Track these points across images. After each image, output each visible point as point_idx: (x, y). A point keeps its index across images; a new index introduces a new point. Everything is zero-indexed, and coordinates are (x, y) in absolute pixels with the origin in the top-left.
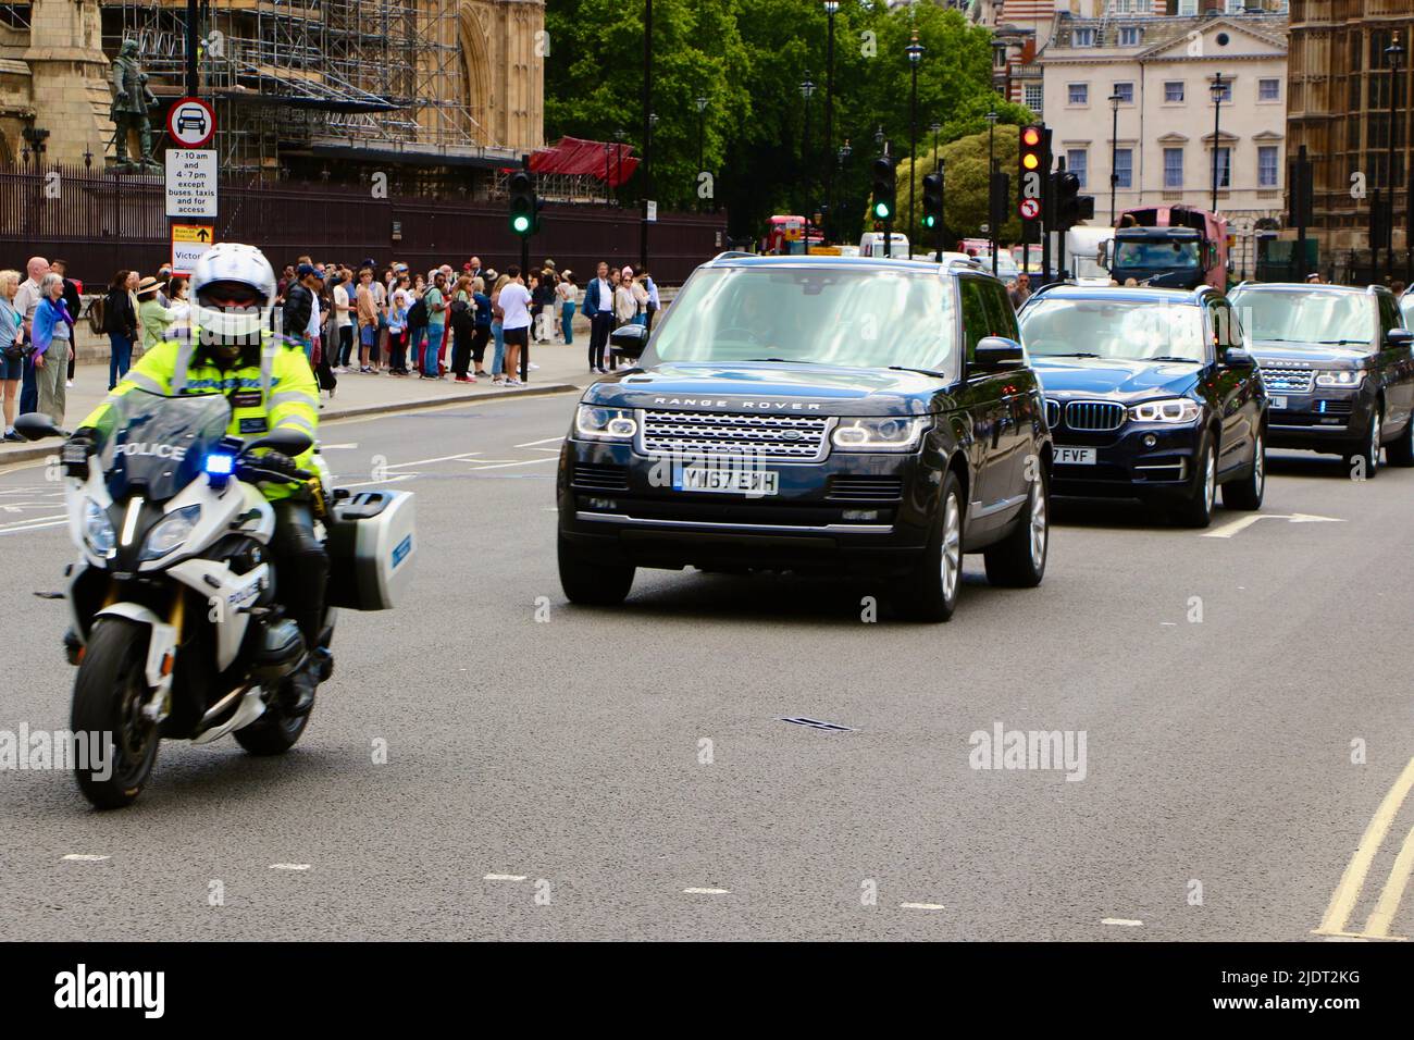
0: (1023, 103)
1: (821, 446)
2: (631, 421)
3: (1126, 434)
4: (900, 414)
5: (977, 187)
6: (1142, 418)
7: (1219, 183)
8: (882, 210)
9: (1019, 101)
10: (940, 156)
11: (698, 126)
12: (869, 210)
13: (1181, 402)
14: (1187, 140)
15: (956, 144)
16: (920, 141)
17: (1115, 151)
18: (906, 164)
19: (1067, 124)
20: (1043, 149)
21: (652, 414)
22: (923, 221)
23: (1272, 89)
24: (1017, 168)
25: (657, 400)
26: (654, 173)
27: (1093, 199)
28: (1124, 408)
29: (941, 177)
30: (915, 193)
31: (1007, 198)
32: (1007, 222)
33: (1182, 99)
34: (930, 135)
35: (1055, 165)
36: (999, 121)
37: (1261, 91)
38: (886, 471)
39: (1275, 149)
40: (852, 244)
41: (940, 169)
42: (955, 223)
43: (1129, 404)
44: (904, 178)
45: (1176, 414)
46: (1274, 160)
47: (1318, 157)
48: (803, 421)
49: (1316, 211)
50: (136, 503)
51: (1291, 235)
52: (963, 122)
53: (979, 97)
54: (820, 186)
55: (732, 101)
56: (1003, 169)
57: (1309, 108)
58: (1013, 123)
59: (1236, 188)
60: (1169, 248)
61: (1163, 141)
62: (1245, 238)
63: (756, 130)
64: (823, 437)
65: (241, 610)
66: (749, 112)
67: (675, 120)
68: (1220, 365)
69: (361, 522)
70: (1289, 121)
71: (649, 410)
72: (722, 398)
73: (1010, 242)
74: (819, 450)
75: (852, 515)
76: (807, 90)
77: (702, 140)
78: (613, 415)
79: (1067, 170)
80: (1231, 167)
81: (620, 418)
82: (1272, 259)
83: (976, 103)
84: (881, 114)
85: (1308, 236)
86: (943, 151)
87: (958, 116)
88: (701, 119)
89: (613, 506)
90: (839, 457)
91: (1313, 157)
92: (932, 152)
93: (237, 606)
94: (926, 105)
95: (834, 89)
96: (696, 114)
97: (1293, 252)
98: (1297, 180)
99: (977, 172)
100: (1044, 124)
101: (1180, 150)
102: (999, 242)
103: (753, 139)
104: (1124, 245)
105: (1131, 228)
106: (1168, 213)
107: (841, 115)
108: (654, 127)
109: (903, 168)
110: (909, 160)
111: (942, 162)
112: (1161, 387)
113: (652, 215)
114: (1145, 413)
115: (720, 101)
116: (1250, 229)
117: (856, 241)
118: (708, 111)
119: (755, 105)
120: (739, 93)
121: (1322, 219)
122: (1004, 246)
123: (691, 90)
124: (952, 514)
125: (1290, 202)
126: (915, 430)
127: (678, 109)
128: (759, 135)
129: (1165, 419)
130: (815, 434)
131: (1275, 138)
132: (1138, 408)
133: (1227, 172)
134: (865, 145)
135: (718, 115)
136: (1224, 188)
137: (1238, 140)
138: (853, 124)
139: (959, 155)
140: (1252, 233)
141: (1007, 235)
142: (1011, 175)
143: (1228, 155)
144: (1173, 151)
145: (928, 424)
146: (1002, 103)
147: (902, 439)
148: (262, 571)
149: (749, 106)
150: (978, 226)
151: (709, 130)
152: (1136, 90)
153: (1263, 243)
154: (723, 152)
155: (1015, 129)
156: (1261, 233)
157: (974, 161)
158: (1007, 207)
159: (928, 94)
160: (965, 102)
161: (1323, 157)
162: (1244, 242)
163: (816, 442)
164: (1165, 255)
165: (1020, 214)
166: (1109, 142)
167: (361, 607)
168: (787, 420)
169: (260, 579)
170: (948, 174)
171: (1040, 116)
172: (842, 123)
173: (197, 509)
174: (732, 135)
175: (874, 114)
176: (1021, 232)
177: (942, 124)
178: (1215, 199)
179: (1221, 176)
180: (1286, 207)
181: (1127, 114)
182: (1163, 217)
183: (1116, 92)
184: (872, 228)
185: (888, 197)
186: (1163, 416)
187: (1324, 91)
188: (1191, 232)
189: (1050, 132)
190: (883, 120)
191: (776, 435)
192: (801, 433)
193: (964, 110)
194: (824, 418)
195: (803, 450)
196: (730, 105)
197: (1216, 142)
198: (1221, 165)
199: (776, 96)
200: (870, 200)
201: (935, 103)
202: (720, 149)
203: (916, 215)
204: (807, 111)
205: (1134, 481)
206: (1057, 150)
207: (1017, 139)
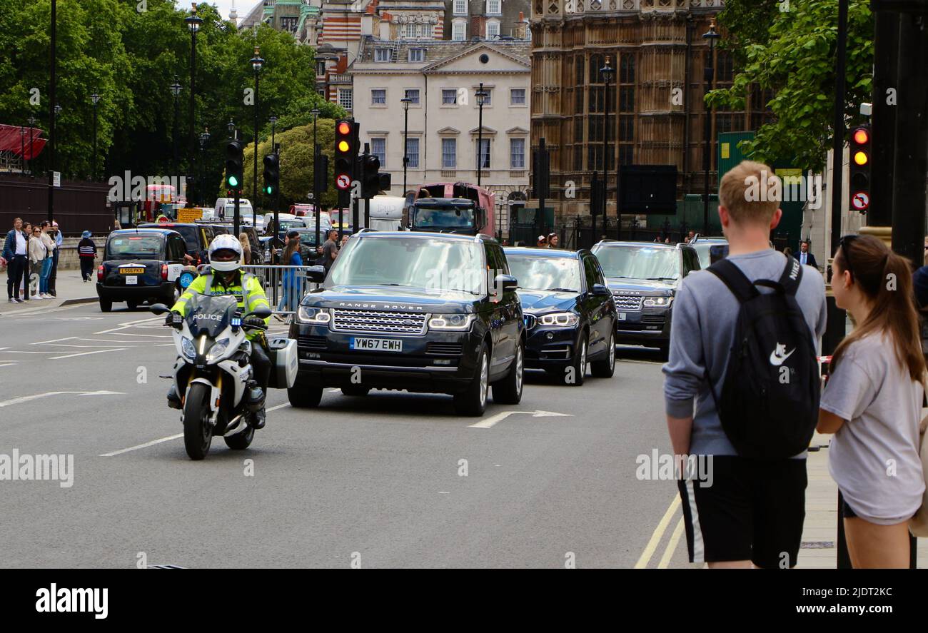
0: (339, 102)
1: (423, 328)
2: (327, 314)
3: (536, 332)
4: (459, 312)
5: (304, 165)
6: (545, 324)
7: (482, 164)
8: (233, 181)
9: (336, 101)
10: (277, 141)
11: (93, 116)
12: (224, 181)
13: (567, 314)
14: (459, 133)
15: (289, 132)
16: (261, 130)
17: (406, 140)
18: (251, 147)
19: (370, 120)
20: (353, 137)
21: (338, 311)
22: (264, 190)
23: (520, 96)
24: (334, 151)
25: (341, 304)
26: (60, 151)
27: (390, 175)
28: (535, 317)
29: (277, 157)
30: (258, 169)
31: (327, 174)
32: (326, 191)
33: (455, 102)
34: (269, 125)
35: (362, 149)
36: (320, 116)
37: (512, 98)
38: (455, 340)
39: (523, 140)
40: (210, 207)
41: (276, 151)
42: (288, 191)
43: (538, 315)
44: (250, 157)
45: (565, 321)
46: (522, 149)
47: (553, 147)
48: (414, 315)
49: (552, 186)
50: (204, 338)
51: (534, 204)
52: (294, 116)
53: (306, 98)
54: (186, 162)
55: (119, 97)
56: (323, 152)
57: (546, 111)
58: (331, 117)
59: (495, 169)
60: (453, 214)
61: (441, 133)
62: (501, 206)
63: (137, 119)
64: (424, 323)
65: (244, 381)
66: (131, 105)
67: (75, 110)
68: (589, 294)
69: (278, 350)
70: (532, 120)
71: (336, 309)
72: (374, 303)
73: (329, 206)
74: (422, 329)
75: (437, 362)
76: (176, 90)
77: (96, 125)
78: (317, 311)
79: (371, 154)
80: (491, 154)
81: (322, 313)
82: (521, 221)
83: (304, 102)
84: (232, 109)
85: (546, 205)
86: (279, 137)
87: (290, 112)
88: (95, 110)
89: (318, 356)
90: (432, 333)
91: (549, 147)
92: (270, 138)
93: (242, 380)
94: (266, 102)
95: (197, 90)
96: (91, 106)
97: (536, 217)
98: (539, 164)
99: (304, 153)
100: (353, 118)
101: (455, 140)
102: (320, 206)
103: (134, 126)
104: (421, 210)
105: (426, 198)
106: (452, 188)
107: (202, 110)
108: (59, 116)
109: (248, 150)
110: (253, 144)
111: (278, 146)
112: (556, 306)
113: (57, 182)
114: (547, 320)
115: (109, 96)
116: (505, 199)
117: (213, 205)
118: (100, 105)
119: (136, 101)
120: (124, 91)
121: (557, 193)
122: (325, 210)
123: (87, 87)
124: (485, 364)
125: (534, 180)
126: (469, 320)
127: (77, 102)
128: (139, 123)
129: (558, 324)
130: (420, 322)
131: (523, 132)
132: (543, 317)
133: (488, 157)
134: (220, 132)
135: (108, 108)
136: (486, 169)
137: (496, 132)
138: (211, 116)
139: (291, 141)
140: (506, 203)
141: (326, 201)
142: (329, 156)
143: (489, 145)
144: (449, 139)
145: (474, 318)
146: (322, 103)
147: (462, 325)
148: (249, 366)
149: (132, 101)
150: (306, 194)
151: (101, 118)
152: (422, 94)
153: (514, 209)
154: (112, 135)
155: (332, 121)
156: (512, 202)
157: (302, 145)
158: (326, 180)
159: (267, 94)
160: (295, 102)
161: (557, 147)
162: (501, 209)
163: (421, 326)
164: (451, 219)
165: (337, 186)
166: (402, 133)
167: (278, 388)
168: (406, 315)
169: (249, 370)
170: (283, 155)
171: (351, 112)
172: (202, 114)
173: (227, 340)
174: (119, 123)
175: (227, 108)
176: (337, 199)
177: (278, 117)
178: (479, 177)
179: (483, 160)
180: (530, 184)
181: (415, 114)
182: (449, 191)
183: (406, 96)
184: (226, 194)
185: (237, 171)
186: (557, 322)
187: (558, 98)
188: (468, 202)
189: (358, 125)
190: (233, 113)
191: (401, 322)
192: (413, 321)
193: (294, 107)
194: (424, 314)
195: (414, 330)
196: (117, 100)
197: (480, 134)
198: (484, 152)
199: (152, 94)
200: (224, 174)
201: (273, 102)
202: (109, 133)
203: (259, 186)
204: (176, 105)
205: (541, 359)
206: (364, 138)
207: (334, 130)
